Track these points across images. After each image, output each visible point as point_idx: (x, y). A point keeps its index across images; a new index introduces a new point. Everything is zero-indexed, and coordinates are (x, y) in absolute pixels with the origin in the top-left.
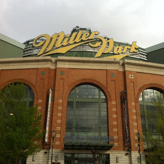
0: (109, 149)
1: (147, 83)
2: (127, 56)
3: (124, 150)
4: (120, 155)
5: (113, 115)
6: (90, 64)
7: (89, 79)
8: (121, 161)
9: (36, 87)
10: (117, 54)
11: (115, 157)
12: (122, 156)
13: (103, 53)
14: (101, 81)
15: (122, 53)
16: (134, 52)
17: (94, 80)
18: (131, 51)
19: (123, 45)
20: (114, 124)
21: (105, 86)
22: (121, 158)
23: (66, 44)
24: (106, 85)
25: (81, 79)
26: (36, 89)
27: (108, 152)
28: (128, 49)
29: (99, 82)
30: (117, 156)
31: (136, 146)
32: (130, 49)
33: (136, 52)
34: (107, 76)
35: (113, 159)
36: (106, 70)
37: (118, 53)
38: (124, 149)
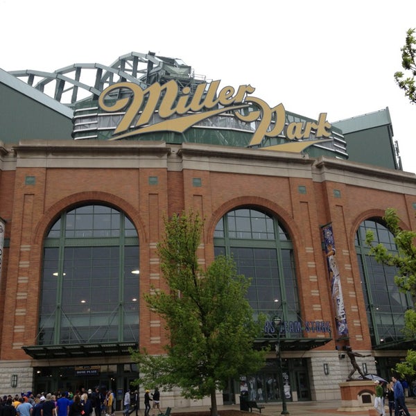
0: (308, 349)
1: (365, 209)
2: (312, 146)
3: (337, 349)
4: (331, 359)
5: (311, 277)
6: (255, 164)
7: (255, 198)
8: (333, 370)
9: (141, 214)
10: (293, 141)
11: (322, 364)
12: (335, 361)
13: (266, 136)
14: (280, 203)
15: (302, 138)
16: (324, 137)
17: (266, 200)
18: (319, 134)
19: (302, 120)
20: (313, 294)
21: (288, 214)
22: (334, 365)
23: (185, 110)
24: (289, 211)
25: (238, 198)
26: (139, 217)
27: (307, 355)
28: (312, 129)
29: (276, 205)
30: (324, 361)
31: (358, 339)
32: (316, 130)
33: (328, 138)
34: (292, 192)
35: (318, 368)
36: (288, 178)
37: (296, 138)
38: (336, 347)
